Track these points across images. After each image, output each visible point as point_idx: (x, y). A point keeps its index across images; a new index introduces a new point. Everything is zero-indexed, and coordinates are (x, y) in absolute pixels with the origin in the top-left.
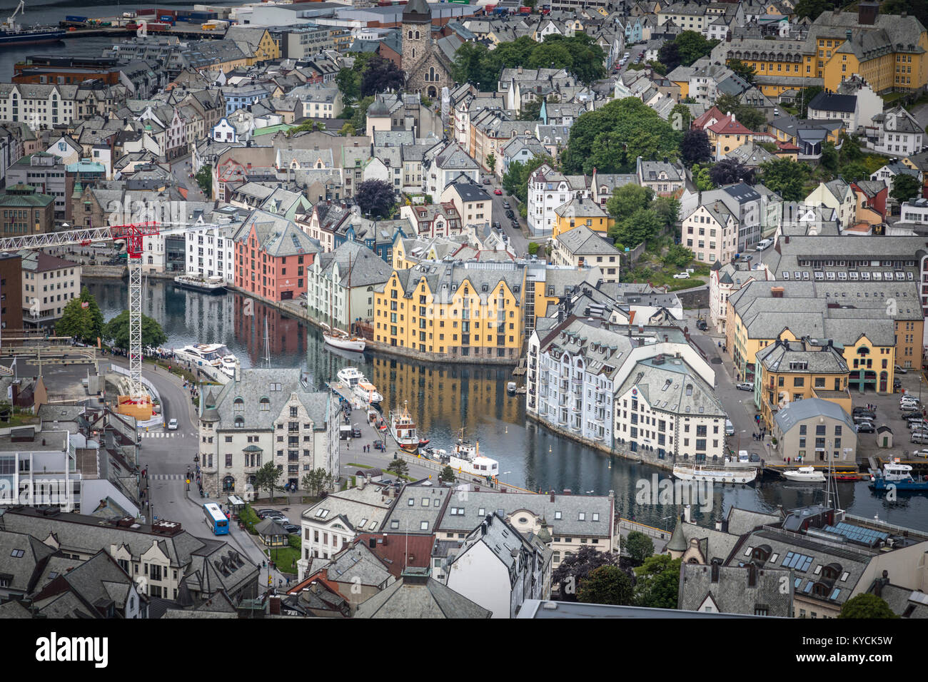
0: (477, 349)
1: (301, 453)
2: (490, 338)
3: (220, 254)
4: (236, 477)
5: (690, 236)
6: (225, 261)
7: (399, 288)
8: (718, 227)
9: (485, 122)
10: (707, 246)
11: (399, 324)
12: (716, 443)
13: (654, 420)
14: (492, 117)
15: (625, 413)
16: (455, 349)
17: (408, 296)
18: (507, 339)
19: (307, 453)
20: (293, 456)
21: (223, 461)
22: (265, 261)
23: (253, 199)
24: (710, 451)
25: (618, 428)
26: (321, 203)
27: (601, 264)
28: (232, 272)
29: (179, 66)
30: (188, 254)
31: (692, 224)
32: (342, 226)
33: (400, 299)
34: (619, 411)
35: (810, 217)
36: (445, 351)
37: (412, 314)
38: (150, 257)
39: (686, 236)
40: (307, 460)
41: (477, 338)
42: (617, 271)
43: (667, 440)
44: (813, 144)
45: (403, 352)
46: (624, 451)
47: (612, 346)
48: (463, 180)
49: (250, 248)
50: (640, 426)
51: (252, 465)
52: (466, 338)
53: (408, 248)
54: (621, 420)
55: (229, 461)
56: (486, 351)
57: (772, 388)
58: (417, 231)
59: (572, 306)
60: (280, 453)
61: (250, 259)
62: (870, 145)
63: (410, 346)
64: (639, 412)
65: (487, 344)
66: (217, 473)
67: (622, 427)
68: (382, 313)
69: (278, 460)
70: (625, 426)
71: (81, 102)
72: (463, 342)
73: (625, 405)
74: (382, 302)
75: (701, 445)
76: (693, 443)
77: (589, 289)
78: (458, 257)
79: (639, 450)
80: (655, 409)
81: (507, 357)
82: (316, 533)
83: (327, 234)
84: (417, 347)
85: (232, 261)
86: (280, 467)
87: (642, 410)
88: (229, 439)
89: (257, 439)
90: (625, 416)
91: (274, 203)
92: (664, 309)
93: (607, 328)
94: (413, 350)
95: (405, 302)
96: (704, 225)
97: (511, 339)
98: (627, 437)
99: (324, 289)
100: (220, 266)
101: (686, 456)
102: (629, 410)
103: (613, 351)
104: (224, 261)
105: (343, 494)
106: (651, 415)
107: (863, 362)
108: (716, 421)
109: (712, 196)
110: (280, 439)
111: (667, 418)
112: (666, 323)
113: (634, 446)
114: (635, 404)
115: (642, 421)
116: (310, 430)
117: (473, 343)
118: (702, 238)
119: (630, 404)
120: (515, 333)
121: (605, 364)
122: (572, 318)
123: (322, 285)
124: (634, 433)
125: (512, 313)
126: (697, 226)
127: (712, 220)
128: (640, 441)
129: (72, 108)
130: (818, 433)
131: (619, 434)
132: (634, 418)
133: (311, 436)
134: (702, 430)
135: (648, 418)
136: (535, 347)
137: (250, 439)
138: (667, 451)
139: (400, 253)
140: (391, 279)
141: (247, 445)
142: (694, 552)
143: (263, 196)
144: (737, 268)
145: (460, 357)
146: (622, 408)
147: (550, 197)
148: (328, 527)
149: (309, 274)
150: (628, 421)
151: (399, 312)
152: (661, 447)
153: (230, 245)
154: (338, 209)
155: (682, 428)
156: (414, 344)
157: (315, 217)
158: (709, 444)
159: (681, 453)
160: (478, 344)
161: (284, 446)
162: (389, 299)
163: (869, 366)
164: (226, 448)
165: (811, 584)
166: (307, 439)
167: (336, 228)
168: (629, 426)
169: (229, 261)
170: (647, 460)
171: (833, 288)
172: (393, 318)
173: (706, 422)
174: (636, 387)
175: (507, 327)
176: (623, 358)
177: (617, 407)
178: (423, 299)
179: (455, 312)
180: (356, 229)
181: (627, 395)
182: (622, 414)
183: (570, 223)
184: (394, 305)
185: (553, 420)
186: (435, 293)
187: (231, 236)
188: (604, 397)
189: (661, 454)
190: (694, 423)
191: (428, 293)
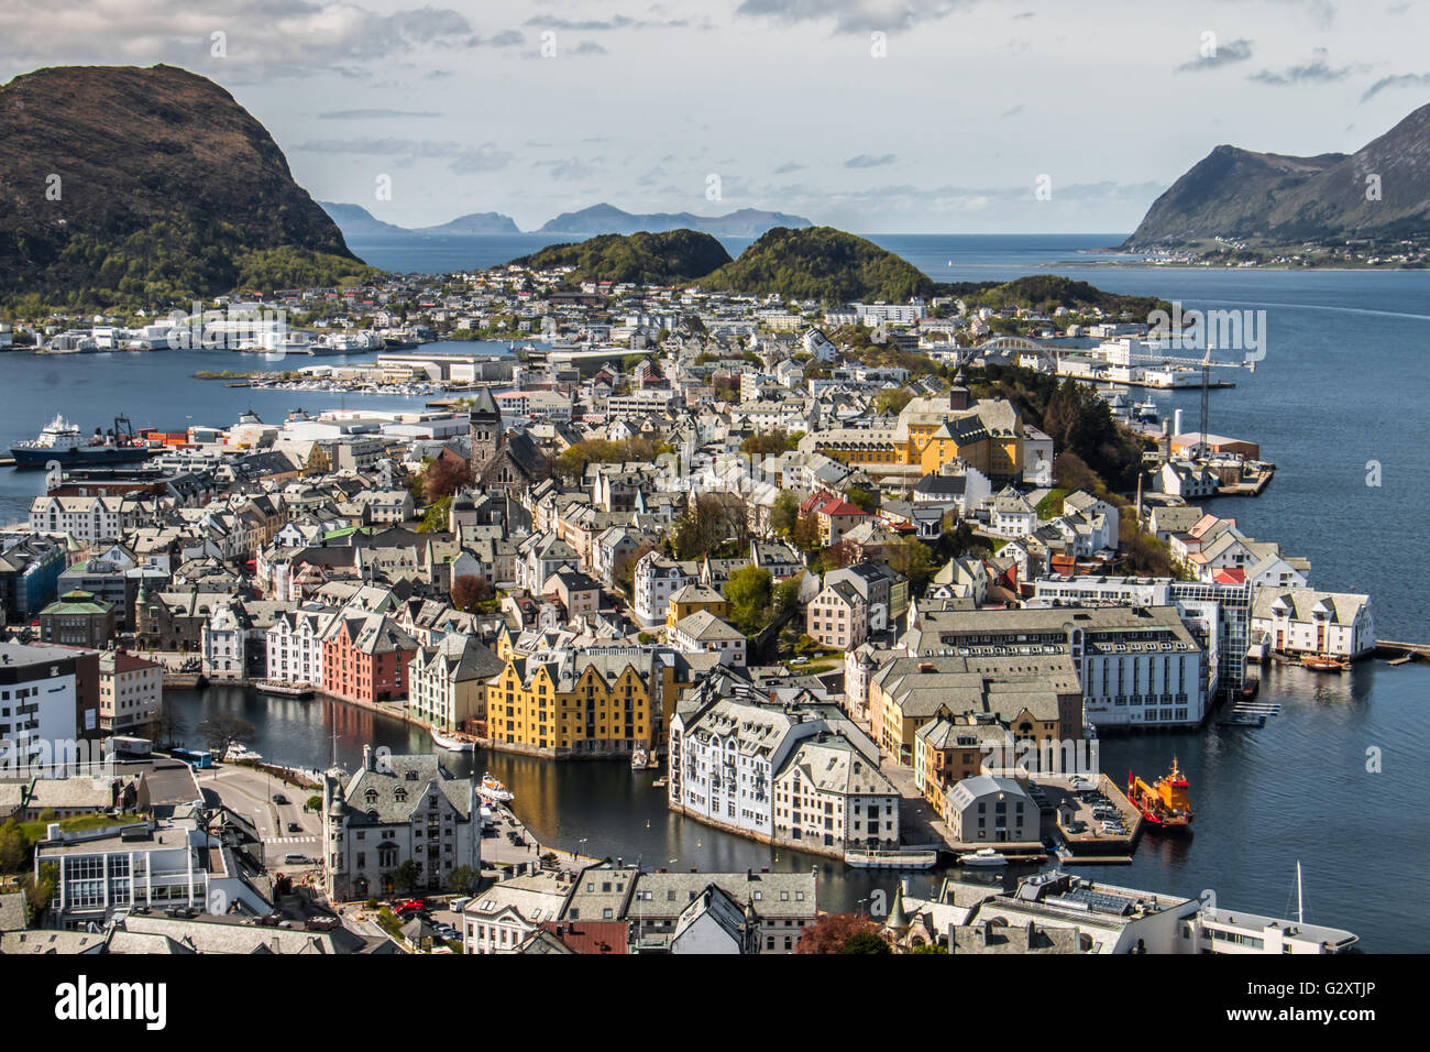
1: (442, 848)
2: (617, 729)
3: (306, 655)
4: (369, 878)
5: (817, 619)
6: (312, 662)
7: (515, 678)
8: (846, 608)
9: (577, 515)
10: (835, 628)
11: (516, 718)
12: (889, 825)
13: (819, 803)
14: (582, 510)
15: (786, 796)
16: (580, 743)
17: (527, 688)
18: (636, 730)
19: (448, 848)
20: (433, 853)
21: (354, 862)
22: (358, 660)
23: (336, 597)
24: (883, 834)
25: (779, 814)
26: (413, 599)
28: (320, 674)
29: (227, 478)
30: (270, 657)
31: (819, 606)
32: (438, 623)
33: (517, 690)
34: (779, 795)
35: (943, 594)
36: (569, 746)
37: (531, 707)
38: (228, 663)
39: (811, 619)
40: (449, 856)
41: (603, 729)
42: (746, 657)
43: (835, 824)
44: (930, 523)
45: (523, 749)
46: (786, 839)
47: (766, 723)
48: (565, 570)
49: (341, 646)
50: (803, 810)
51: (389, 864)
52: (591, 731)
53: (514, 638)
54: (781, 804)
55: (361, 862)
56: (612, 745)
57: (939, 765)
58: (521, 624)
59: (713, 687)
60: (419, 849)
61: (341, 659)
62: (982, 527)
63: (530, 742)
64: (802, 795)
65: (615, 737)
66: (348, 875)
67: (782, 812)
68: (497, 708)
69: (417, 858)
70: (786, 811)
71: (126, 514)
72: (589, 736)
73: (786, 788)
74: (497, 695)
75: (873, 828)
76: (864, 827)
77: (726, 671)
78: (575, 645)
79: (803, 836)
80: (820, 791)
82: (481, 928)
83: (422, 631)
84: (538, 743)
85: (320, 663)
86: (419, 864)
87: (806, 792)
88: (361, 836)
89: (392, 834)
90: (786, 800)
91: (360, 602)
92: (807, 690)
93: (758, 707)
94: (534, 746)
95: (523, 694)
96: (832, 607)
97: (641, 730)
98: (789, 823)
99: (429, 686)
100: (307, 668)
101: (857, 841)
102: (791, 793)
103: (769, 731)
104: (310, 663)
105: (510, 882)
106: (816, 798)
108: (889, 801)
109: (835, 576)
110: (419, 833)
111: (834, 800)
113: (797, 833)
114: (797, 787)
115: (806, 804)
116: (452, 822)
117: (598, 736)
118: (829, 620)
119: (791, 786)
120: (645, 723)
121: (761, 743)
122: (717, 699)
123: (426, 682)
124: (797, 817)
125: (641, 701)
126: (824, 607)
127: (840, 600)
128: (804, 826)
129: (116, 521)
130: (998, 811)
131: (780, 821)
132: (796, 802)
133: (453, 828)
134: (873, 812)
135: (813, 801)
136: (677, 732)
137: (384, 836)
138: (836, 837)
139: (506, 646)
140: (506, 670)
141: (381, 841)
142: (919, 929)
143: (346, 595)
144: (877, 648)
145: (586, 752)
146: (782, 792)
147: (660, 584)
148: (496, 922)
149: (411, 670)
150: (789, 805)
152: (829, 832)
153: (317, 645)
154: (434, 604)
155: (852, 810)
156: (534, 740)
157: (408, 614)
158: (882, 827)
159: (852, 838)
160: (604, 736)
161: (424, 841)
162: (505, 691)
164: (358, 847)
166: (448, 832)
167: (433, 624)
168: (791, 810)
169: (317, 663)
170: (813, 847)
171: (983, 662)
172: (510, 712)
173: (878, 802)
174: (797, 767)
175: (635, 716)
176: (781, 737)
177: (777, 790)
178: (543, 690)
179: (579, 703)
180: (454, 624)
181: (788, 777)
182: (782, 798)
183: (687, 609)
184: (510, 698)
185: (701, 810)
186: (556, 682)
187: (319, 635)
188: (761, 780)
189: (829, 840)
190: (865, 803)
191: (548, 682)
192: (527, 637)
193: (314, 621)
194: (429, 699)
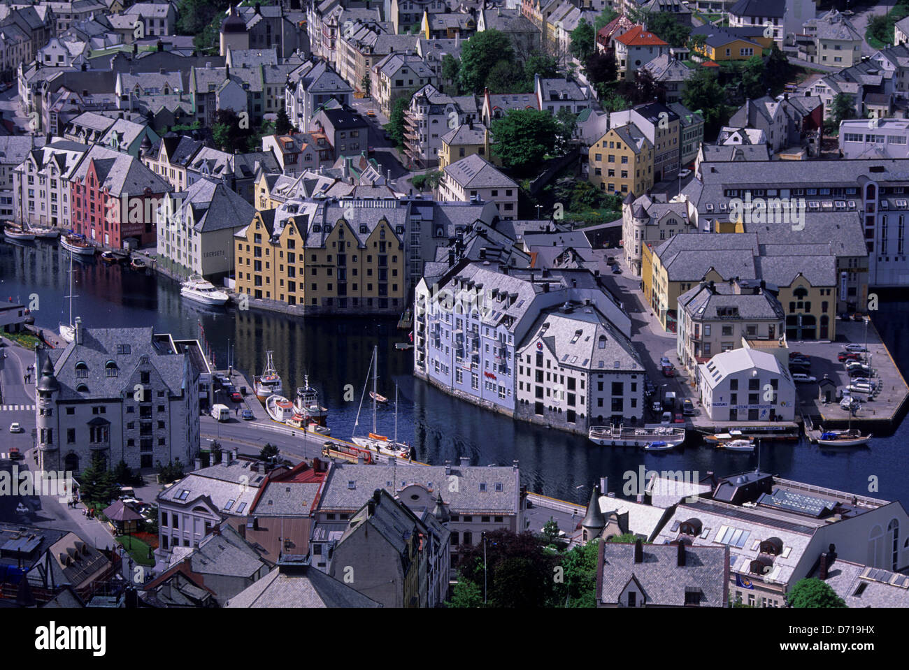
0: (355, 300)
1: (155, 425)
2: (370, 287)
4: (80, 454)
5: (598, 164)
6: (60, 203)
7: (263, 231)
8: (630, 153)
10: (618, 174)
11: (264, 273)
12: (634, 403)
13: (562, 378)
14: (366, 31)
15: (529, 370)
16: (330, 301)
17: (275, 240)
18: (390, 288)
19: (162, 425)
20: (146, 430)
21: (64, 437)
23: (90, 131)
24: (628, 412)
25: (521, 388)
26: (171, 134)
27: (497, 199)
30: (16, 196)
31: (601, 150)
32: (194, 162)
33: (265, 243)
34: (521, 368)
35: (736, 139)
36: (319, 304)
37: (280, 261)
39: (593, 164)
40: (162, 433)
41: (355, 287)
42: (516, 207)
43: (578, 400)
45: (269, 306)
46: (528, 414)
47: (511, 293)
48: (334, 105)
49: (88, 188)
50: (546, 384)
51: (99, 440)
52: (342, 288)
53: (271, 185)
54: (524, 378)
55: (71, 438)
56: (365, 303)
57: (697, 337)
58: (282, 165)
59: (465, 248)
60: (131, 426)
61: (89, 201)
63: (278, 298)
64: (545, 369)
65: (368, 294)
66: (58, 450)
67: (525, 386)
68: (244, 261)
69: (129, 434)
70: (529, 385)
72: (340, 293)
73: (529, 361)
74: (244, 247)
75: (618, 405)
76: (608, 403)
77: (484, 227)
78: (330, 194)
79: (547, 412)
80: (563, 366)
81: (390, 308)
83: (177, 171)
84: (286, 300)
85: (68, 204)
86: (131, 442)
87: (549, 366)
88: (71, 411)
89: (103, 410)
90: (529, 374)
91: (115, 136)
92: (571, 249)
93: (506, 273)
94: (281, 303)
95: (271, 249)
96: (615, 152)
97: (395, 287)
98: (532, 398)
99: (176, 234)
100: (54, 209)
101: (600, 418)
102: (533, 366)
103: (513, 299)
104: (58, 204)
105: (205, 471)
106: (559, 372)
107: (800, 305)
108: (634, 377)
109: (622, 117)
110: (131, 410)
111: (577, 375)
112: (574, 265)
113: (539, 408)
114: (540, 360)
115: (549, 379)
116: (165, 398)
117: (350, 293)
118: (611, 165)
119: (534, 360)
120: (399, 280)
121: (505, 312)
122: (464, 262)
123: (173, 230)
124: (539, 393)
125: (395, 258)
126: (605, 152)
127: (623, 144)
128: (547, 402)
130: (751, 388)
131: (522, 395)
132: (539, 375)
133: (166, 405)
134: (617, 388)
135: (555, 376)
136: (423, 296)
137: (95, 411)
138: (579, 413)
139: (263, 191)
140: (255, 221)
141: (92, 417)
142: (612, 529)
143: (102, 127)
144: (654, 201)
145: (336, 309)
146: (525, 364)
147: (435, 121)
150: (532, 380)
151: (264, 259)
152: (571, 408)
153: (65, 186)
155: (596, 386)
156: (282, 296)
157: (164, 151)
158: (627, 404)
159: (595, 415)
160: (357, 294)
161: (136, 417)
162: (252, 244)
163: (808, 310)
164: (67, 422)
165: (748, 562)
166: (161, 409)
167: (189, 163)
168: (534, 384)
169: (64, 204)
170: (555, 424)
172: (258, 266)
173: (622, 378)
174: (540, 340)
175: (390, 274)
176: (525, 306)
177: (519, 363)
178: (291, 244)
179: (329, 258)
180: (211, 163)
181: (531, 350)
182: (525, 371)
183: (460, 151)
184: (258, 251)
185: (444, 380)
186: (305, 236)
187: (66, 175)
188: (504, 352)
189: (571, 416)
190: (608, 381)
191: (297, 237)
192: (284, 182)
193: (61, 160)
194: (177, 248)
